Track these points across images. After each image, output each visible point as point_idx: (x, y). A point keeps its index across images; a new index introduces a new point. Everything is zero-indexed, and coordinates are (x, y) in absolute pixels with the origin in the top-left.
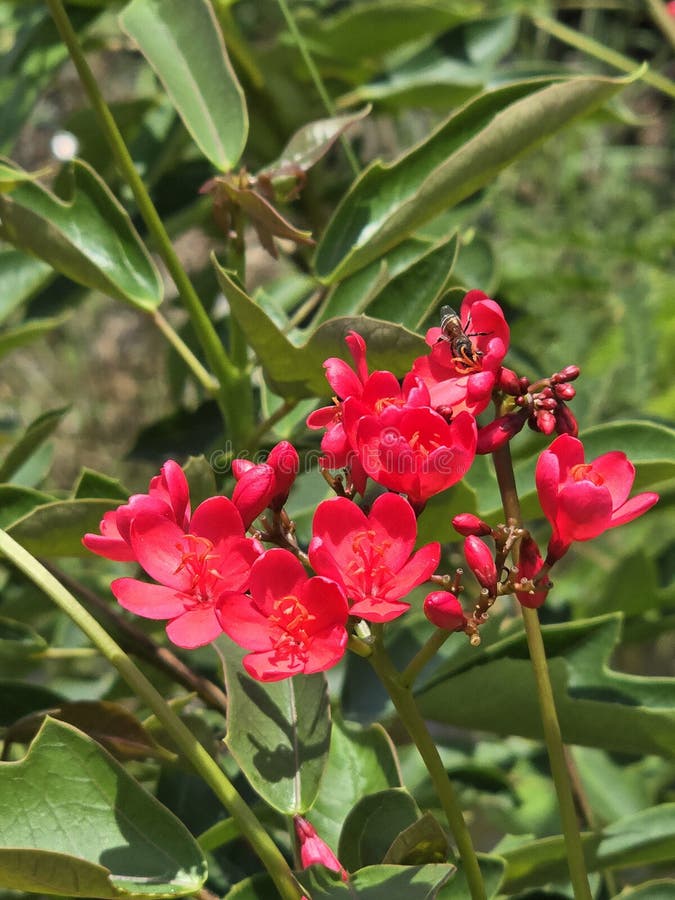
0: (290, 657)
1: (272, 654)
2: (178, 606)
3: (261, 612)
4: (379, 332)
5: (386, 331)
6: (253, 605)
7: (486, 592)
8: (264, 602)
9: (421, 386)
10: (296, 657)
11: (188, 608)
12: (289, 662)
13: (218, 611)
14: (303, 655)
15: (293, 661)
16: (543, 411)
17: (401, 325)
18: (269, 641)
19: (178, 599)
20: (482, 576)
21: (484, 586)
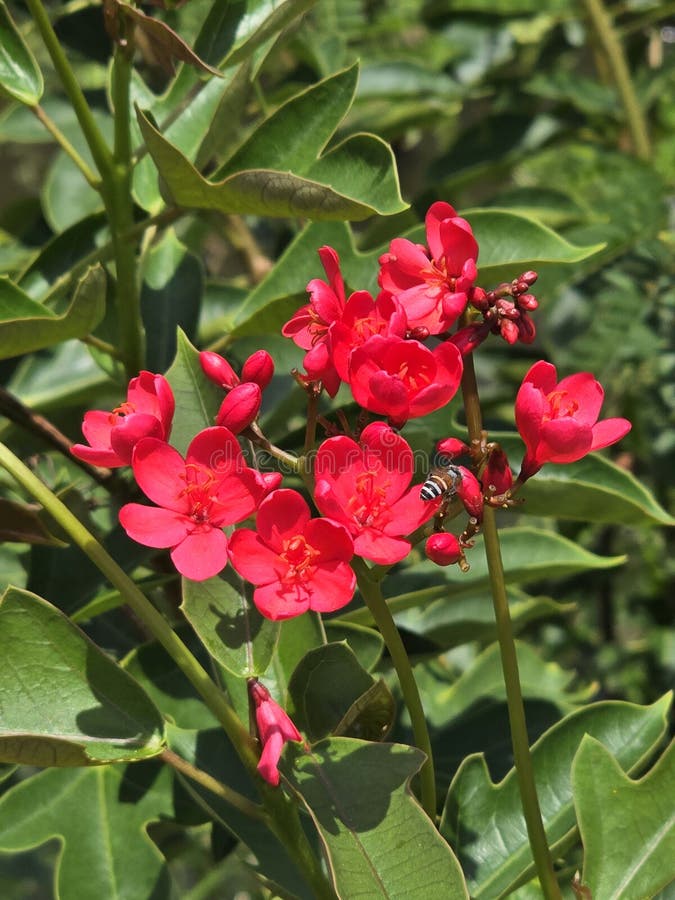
0: (294, 589)
1: (278, 586)
2: (180, 529)
3: (265, 545)
4: (306, 190)
5: (313, 190)
6: (259, 539)
7: (474, 521)
8: (270, 539)
9: (401, 310)
10: (301, 589)
11: (189, 533)
12: (295, 596)
13: (230, 552)
14: (306, 585)
15: (299, 594)
16: (506, 320)
17: (329, 186)
18: (274, 573)
19: (178, 523)
20: (470, 505)
21: (472, 515)
